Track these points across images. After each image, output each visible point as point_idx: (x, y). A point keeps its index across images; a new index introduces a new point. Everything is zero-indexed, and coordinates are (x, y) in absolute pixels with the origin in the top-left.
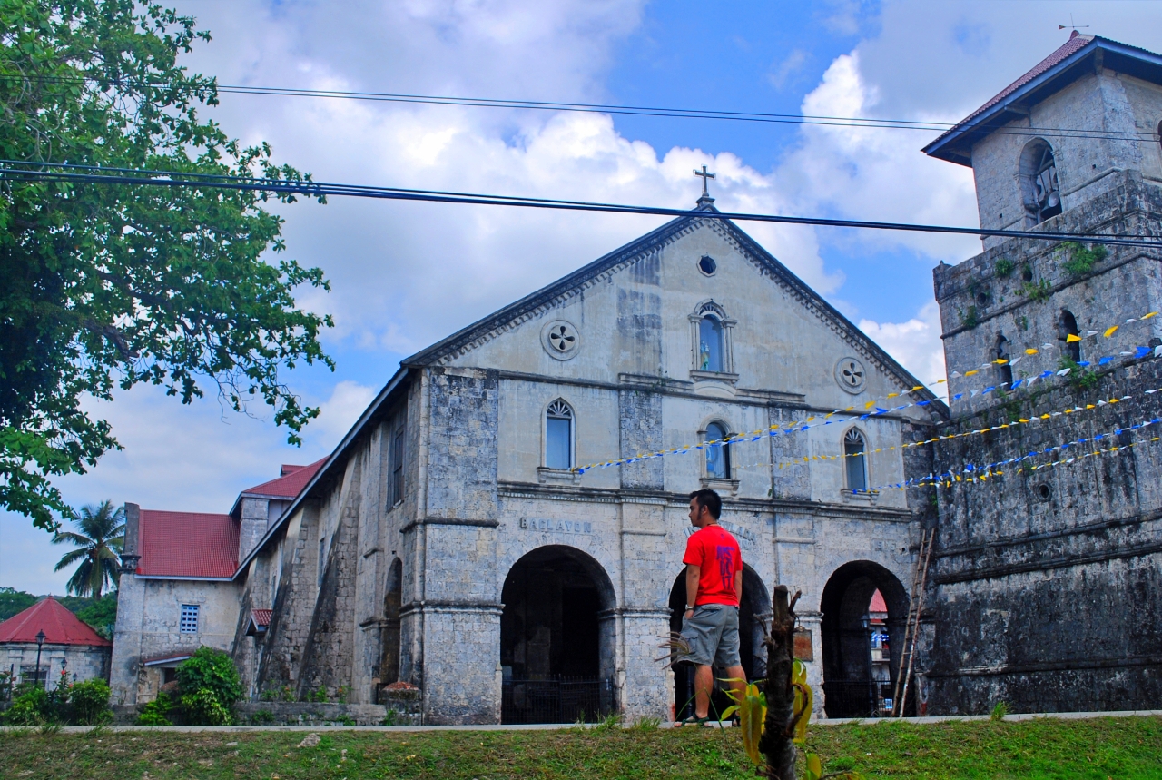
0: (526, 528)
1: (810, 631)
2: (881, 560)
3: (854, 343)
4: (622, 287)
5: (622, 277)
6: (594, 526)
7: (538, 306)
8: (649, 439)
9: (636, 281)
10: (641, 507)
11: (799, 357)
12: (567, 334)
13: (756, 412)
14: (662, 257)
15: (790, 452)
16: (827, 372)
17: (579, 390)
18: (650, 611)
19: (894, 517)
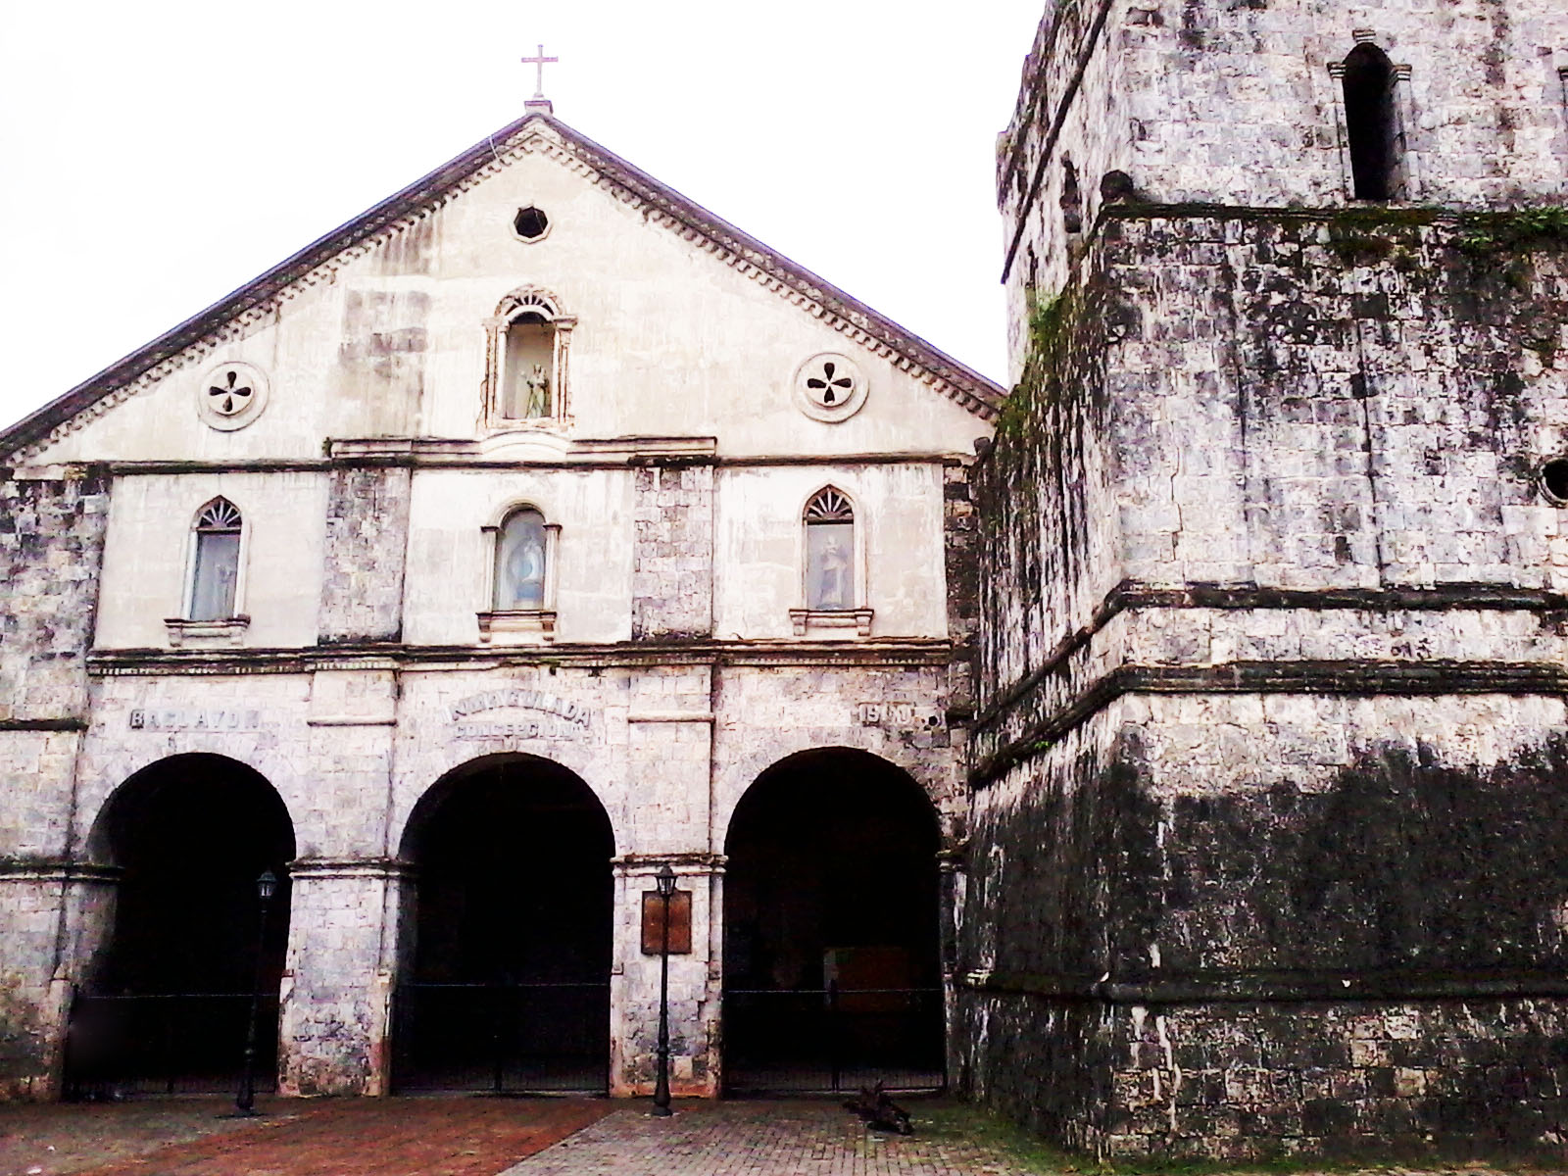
0: (139, 727)
1: (689, 894)
2: (874, 743)
3: (840, 324)
4: (354, 287)
5: (358, 270)
6: (266, 717)
7: (192, 343)
8: (378, 552)
9: (384, 272)
10: (349, 676)
11: (715, 365)
12: (239, 384)
13: (608, 480)
14: (440, 223)
15: (669, 549)
16: (775, 386)
17: (258, 478)
18: (347, 866)
19: (909, 656)
